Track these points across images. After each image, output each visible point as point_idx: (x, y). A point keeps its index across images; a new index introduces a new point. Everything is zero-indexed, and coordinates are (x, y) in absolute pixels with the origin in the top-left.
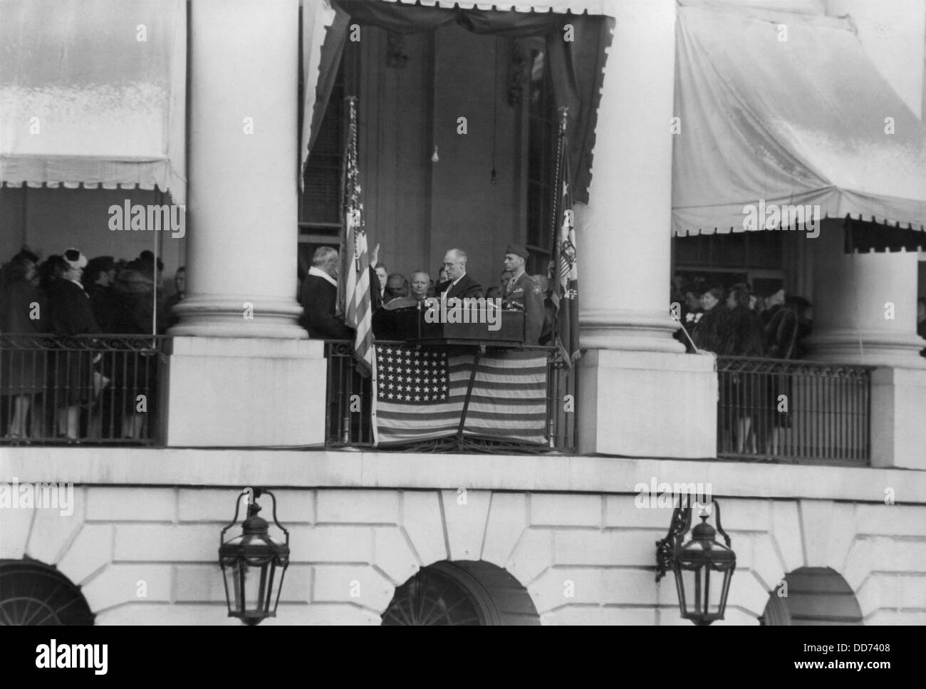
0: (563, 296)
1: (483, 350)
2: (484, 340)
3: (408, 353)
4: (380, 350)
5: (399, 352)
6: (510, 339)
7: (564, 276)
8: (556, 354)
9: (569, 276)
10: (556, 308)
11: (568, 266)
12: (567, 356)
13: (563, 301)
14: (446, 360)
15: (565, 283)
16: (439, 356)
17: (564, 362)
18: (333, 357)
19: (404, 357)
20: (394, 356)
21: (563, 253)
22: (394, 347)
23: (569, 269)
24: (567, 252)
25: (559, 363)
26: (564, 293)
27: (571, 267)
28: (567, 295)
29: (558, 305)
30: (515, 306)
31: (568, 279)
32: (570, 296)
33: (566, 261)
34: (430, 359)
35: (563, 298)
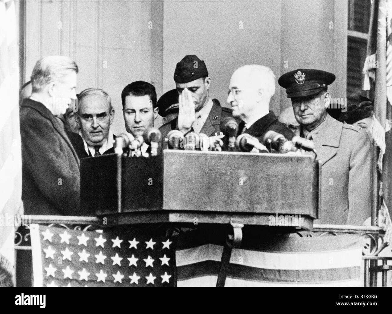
1: (238, 233)
5: (83, 240)
14: (171, 254)
22: (75, 229)
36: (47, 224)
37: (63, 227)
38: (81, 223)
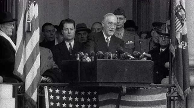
0: (178, 46)
1: (125, 90)
2: (125, 83)
3: (70, 92)
4: (51, 90)
5: (64, 92)
6: (142, 82)
7: (178, 31)
8: (172, 90)
9: (181, 32)
10: (172, 55)
11: (180, 24)
12: (181, 92)
13: (177, 50)
14: (97, 97)
15: (179, 37)
16: (92, 94)
17: (179, 96)
18: (18, 96)
19: (67, 95)
20: (61, 95)
21: (177, 14)
22: (61, 88)
23: (181, 26)
24: (180, 13)
25: (174, 97)
26: (178, 44)
27: (183, 24)
28: (180, 46)
29: (174, 54)
30: (145, 56)
31: (181, 33)
32: (183, 46)
33: (179, 20)
34: (86, 97)
35: (178, 48)
36: (51, 86)
37: (56, 87)
38: (63, 85)
